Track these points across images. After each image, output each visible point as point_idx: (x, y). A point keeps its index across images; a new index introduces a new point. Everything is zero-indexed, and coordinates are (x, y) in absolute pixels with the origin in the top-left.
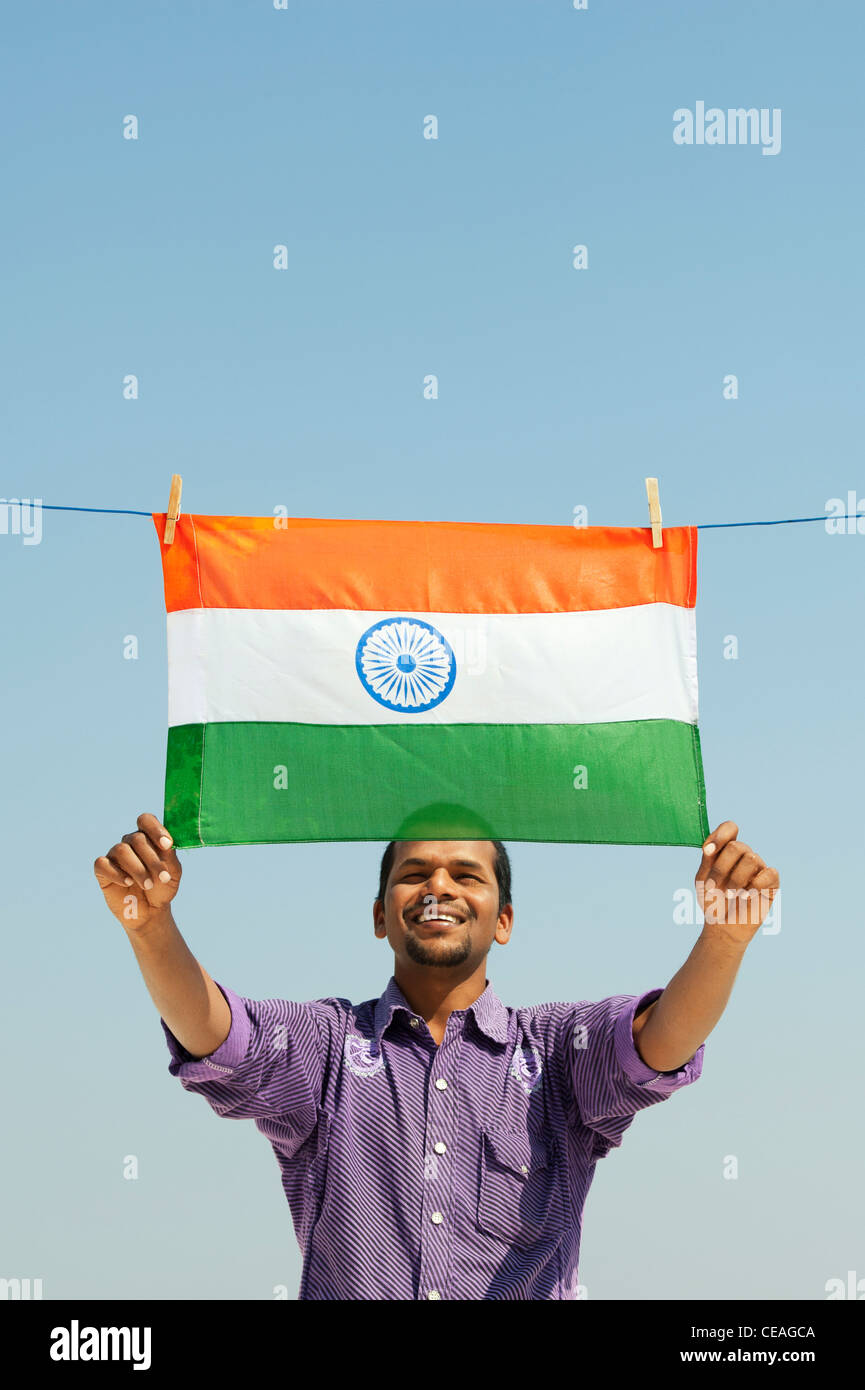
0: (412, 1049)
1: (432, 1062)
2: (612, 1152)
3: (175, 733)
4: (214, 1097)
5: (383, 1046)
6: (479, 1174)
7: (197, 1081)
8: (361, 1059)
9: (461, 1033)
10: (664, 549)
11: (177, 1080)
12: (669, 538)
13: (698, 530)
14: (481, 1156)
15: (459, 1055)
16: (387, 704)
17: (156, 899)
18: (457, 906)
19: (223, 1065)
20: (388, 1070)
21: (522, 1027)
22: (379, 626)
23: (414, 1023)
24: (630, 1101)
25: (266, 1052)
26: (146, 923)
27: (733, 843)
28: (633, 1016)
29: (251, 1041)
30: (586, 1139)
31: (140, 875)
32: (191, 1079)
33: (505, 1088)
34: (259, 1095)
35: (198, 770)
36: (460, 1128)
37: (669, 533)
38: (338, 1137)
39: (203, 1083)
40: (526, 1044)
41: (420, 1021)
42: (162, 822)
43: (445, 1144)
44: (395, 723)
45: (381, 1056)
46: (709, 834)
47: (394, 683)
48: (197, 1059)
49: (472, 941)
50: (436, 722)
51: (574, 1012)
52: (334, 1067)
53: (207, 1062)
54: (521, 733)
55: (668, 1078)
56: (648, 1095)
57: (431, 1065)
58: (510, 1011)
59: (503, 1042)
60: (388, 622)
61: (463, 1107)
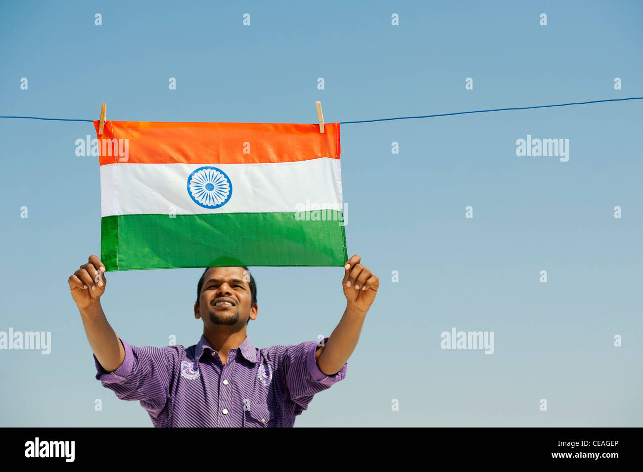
0: (212, 366)
1: (221, 372)
2: (304, 412)
3: (105, 220)
4: (117, 391)
5: (199, 366)
6: (243, 423)
7: (109, 383)
8: (188, 371)
9: (235, 359)
10: (325, 133)
11: (100, 382)
12: (327, 128)
13: (341, 124)
14: (244, 415)
15: (234, 369)
16: (202, 205)
17: (94, 295)
18: (232, 298)
19: (120, 376)
20: (202, 377)
21: (263, 356)
22: (197, 171)
23: (214, 354)
24: (313, 389)
25: (141, 371)
26: (89, 306)
27: (358, 264)
28: (315, 350)
29: (134, 365)
30: (292, 406)
31: (90, 284)
32: (106, 382)
33: (255, 383)
34: (138, 390)
35: (116, 237)
36: (235, 402)
37: (327, 126)
38: (177, 410)
39: (111, 384)
40: (265, 363)
41: (216, 353)
42: (100, 259)
43: (227, 409)
44: (205, 213)
45: (198, 370)
46: (347, 260)
47: (204, 195)
48: (109, 373)
49: (240, 314)
50: (224, 213)
51: (287, 350)
52: (176, 377)
53: (113, 374)
54: (262, 217)
55: (331, 378)
56: (321, 386)
57: (221, 374)
58: (257, 349)
59: (254, 362)
60: (201, 169)
61: (236, 393)
